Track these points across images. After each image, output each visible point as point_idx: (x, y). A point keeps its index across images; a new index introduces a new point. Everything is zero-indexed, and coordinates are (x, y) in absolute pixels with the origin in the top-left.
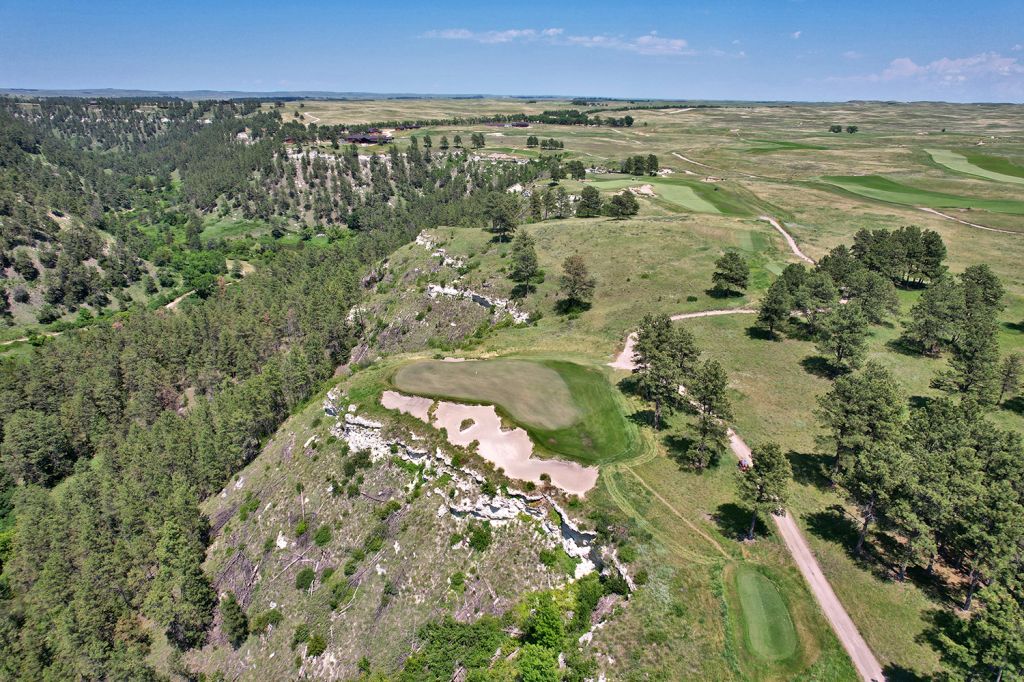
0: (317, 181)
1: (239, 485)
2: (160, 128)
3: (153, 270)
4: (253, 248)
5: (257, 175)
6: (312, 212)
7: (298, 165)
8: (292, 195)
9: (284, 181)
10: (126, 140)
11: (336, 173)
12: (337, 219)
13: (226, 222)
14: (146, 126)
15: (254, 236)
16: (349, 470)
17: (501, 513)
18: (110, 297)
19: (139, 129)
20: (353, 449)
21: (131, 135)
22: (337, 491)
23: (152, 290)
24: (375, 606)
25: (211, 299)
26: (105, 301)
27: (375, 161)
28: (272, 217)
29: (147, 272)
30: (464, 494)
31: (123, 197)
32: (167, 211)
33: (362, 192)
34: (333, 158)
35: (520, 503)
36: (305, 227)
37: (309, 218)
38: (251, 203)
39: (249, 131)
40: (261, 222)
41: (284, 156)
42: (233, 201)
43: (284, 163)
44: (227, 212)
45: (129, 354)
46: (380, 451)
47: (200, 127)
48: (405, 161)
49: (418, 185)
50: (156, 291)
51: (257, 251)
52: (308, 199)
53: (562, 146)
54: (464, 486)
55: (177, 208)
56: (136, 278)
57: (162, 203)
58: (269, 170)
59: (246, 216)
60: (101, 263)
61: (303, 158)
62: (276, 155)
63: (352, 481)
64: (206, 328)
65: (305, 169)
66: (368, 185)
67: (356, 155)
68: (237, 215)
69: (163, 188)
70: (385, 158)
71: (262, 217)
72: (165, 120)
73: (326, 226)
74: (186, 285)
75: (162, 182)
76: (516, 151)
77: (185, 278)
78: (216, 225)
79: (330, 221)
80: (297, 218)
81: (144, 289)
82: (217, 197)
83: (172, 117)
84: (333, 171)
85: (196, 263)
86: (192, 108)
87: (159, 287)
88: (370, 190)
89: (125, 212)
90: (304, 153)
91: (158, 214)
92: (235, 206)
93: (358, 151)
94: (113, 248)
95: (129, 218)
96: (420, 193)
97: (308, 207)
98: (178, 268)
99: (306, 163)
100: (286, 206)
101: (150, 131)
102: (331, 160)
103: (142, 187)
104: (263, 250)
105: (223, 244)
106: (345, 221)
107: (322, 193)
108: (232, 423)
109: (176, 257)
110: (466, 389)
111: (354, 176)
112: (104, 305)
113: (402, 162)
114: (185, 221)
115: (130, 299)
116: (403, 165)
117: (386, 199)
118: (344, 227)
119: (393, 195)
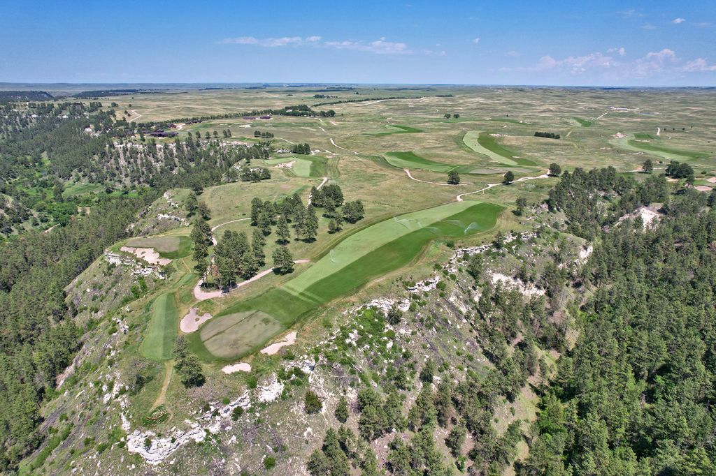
0: (132, 160)
1: (76, 280)
2: (31, 122)
3: (36, 214)
4: (94, 200)
5: (96, 157)
6: (129, 178)
7: (121, 151)
8: (117, 169)
9: (113, 161)
10: (7, 130)
11: (143, 155)
12: (143, 182)
13: (78, 185)
14: (21, 120)
15: (95, 193)
16: (109, 269)
17: (147, 272)
18: (13, 228)
19: (16, 122)
20: (111, 263)
21: (10, 126)
22: (105, 275)
23: (36, 224)
24: (113, 299)
25: (68, 226)
26: (10, 231)
27: (166, 147)
28: (105, 182)
29: (32, 215)
30: (137, 269)
31: (10, 171)
32: (40, 179)
33: (158, 165)
34: (141, 146)
35: (151, 269)
36: (125, 187)
37: (127, 181)
38: (93, 174)
39: (92, 126)
40: (99, 184)
41: (112, 146)
42: (82, 173)
43: (113, 150)
44: (78, 180)
45: (30, 248)
46: (118, 262)
47: (60, 120)
48: (184, 146)
49: (192, 160)
50: (38, 224)
51: (96, 202)
52: (127, 171)
53: (273, 136)
54: (138, 267)
55: (47, 177)
56: (26, 218)
57: (37, 175)
58: (103, 155)
59: (90, 182)
60: (6, 212)
61: (123, 147)
62: (108, 146)
63: (110, 272)
64: (65, 236)
65: (125, 153)
66: (162, 161)
67: (155, 145)
68: (85, 181)
69: (36, 164)
70: (172, 146)
71: (100, 182)
72: (35, 116)
73: (137, 186)
74: (55, 221)
75: (35, 160)
76: (248, 139)
77: (54, 217)
78: (71, 187)
79: (140, 183)
80: (120, 182)
81: (31, 223)
82: (72, 171)
83: (39, 114)
84: (141, 154)
85: (60, 209)
86: (53, 107)
87: (40, 223)
88: (163, 164)
89: (13, 180)
90: (124, 145)
91: (35, 181)
92: (83, 176)
93: (156, 142)
94: (13, 203)
95: (16, 184)
96: (192, 165)
97: (127, 176)
98: (50, 212)
99: (125, 150)
100: (114, 175)
101: (25, 123)
102: (140, 147)
103: (22, 164)
104: (99, 201)
105: (76, 198)
106: (148, 182)
107: (135, 167)
108: (73, 261)
109: (48, 207)
110: (147, 244)
111: (154, 156)
112: (10, 233)
113: (183, 148)
114: (52, 185)
115: (24, 229)
116: (183, 149)
117: (172, 169)
118: (147, 186)
119: (176, 167)
